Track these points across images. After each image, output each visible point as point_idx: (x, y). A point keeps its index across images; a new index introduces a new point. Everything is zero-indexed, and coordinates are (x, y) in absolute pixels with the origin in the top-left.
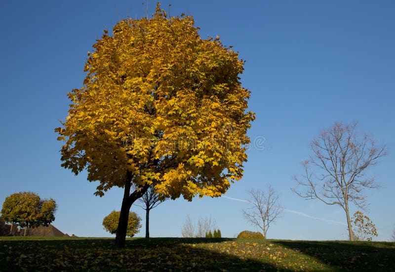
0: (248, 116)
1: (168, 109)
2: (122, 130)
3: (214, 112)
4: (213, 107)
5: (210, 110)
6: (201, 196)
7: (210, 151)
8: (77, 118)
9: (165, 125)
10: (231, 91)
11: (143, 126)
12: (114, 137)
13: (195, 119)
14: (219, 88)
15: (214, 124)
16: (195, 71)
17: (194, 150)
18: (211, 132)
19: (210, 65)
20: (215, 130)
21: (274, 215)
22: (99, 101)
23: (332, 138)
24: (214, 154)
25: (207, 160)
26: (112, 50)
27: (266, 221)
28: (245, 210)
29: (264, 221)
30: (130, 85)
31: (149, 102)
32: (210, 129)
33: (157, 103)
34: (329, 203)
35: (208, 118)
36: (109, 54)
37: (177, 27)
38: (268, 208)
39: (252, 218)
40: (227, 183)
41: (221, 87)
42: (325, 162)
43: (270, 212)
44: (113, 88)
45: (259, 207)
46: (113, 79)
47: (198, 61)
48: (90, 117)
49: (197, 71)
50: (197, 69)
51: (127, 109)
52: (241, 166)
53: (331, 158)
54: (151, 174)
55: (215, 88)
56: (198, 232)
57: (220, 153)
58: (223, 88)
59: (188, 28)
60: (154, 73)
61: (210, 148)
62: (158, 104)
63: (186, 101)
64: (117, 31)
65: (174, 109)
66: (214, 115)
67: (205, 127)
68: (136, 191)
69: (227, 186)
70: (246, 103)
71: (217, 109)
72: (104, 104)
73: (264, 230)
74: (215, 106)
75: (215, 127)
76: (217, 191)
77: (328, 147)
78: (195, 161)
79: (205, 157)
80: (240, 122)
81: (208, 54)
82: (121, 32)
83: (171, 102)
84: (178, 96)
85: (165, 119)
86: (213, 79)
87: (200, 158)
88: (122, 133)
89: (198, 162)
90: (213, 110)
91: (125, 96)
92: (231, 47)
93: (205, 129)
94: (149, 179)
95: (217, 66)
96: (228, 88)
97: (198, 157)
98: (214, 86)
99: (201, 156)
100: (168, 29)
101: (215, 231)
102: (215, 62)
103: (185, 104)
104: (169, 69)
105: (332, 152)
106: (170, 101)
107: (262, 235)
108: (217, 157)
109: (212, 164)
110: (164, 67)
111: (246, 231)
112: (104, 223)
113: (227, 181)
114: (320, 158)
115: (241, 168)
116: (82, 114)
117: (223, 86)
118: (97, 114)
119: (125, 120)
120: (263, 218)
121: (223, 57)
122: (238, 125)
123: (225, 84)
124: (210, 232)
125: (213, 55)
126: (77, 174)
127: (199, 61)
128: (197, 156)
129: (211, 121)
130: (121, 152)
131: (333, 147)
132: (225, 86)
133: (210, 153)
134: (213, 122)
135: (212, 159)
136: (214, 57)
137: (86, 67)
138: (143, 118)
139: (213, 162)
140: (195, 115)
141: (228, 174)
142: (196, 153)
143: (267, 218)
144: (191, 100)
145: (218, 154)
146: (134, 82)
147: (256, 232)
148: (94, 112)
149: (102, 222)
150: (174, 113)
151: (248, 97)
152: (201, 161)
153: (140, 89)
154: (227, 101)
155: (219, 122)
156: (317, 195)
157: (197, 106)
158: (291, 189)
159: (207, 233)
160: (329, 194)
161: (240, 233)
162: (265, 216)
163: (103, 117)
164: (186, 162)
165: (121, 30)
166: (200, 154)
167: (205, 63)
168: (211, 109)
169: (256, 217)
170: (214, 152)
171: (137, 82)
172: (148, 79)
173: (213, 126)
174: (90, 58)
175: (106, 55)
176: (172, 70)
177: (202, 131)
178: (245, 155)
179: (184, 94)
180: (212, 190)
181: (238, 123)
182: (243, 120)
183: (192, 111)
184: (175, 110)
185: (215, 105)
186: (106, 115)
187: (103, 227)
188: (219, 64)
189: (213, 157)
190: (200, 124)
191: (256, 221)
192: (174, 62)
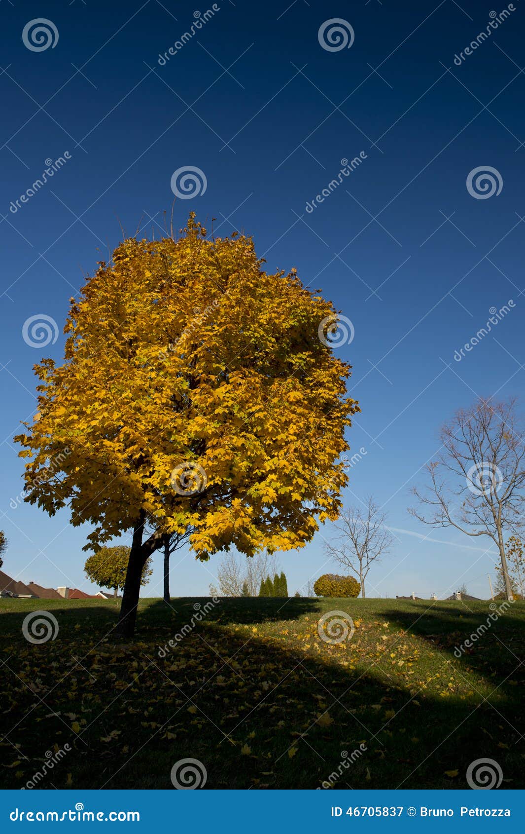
0: (347, 406)
1: (214, 405)
2: (133, 443)
3: (293, 407)
4: (292, 399)
5: (287, 404)
6: (270, 551)
7: (287, 475)
8: (54, 418)
9: (210, 432)
10: (318, 365)
11: (170, 433)
12: (119, 455)
13: (261, 422)
14: (297, 360)
15: (293, 428)
16: (259, 336)
17: (259, 474)
18: (287, 443)
19: (284, 325)
20: (295, 438)
21: (377, 550)
22: (91, 388)
23: (474, 424)
24: (294, 481)
25: (282, 491)
26: (114, 297)
27: (364, 560)
28: (328, 542)
29: (360, 560)
30: (146, 359)
31: (181, 391)
32: (287, 437)
33: (195, 394)
34: (471, 533)
35: (283, 419)
36: (109, 304)
37: (225, 257)
38: (367, 537)
39: (341, 556)
40: (313, 525)
41: (300, 358)
42: (463, 465)
43: (371, 545)
44: (116, 366)
45: (352, 535)
46: (117, 349)
47: (263, 318)
48: (76, 417)
49: (263, 336)
50: (262, 333)
51: (142, 404)
52: (338, 495)
53: (474, 457)
54: (184, 517)
55: (290, 360)
56: (246, 575)
57: (305, 479)
58: (305, 360)
59: (245, 258)
60: (188, 340)
61: (287, 472)
62: (197, 397)
63: (247, 391)
64: (119, 258)
65: (225, 404)
66: (294, 412)
67: (278, 433)
68: (153, 536)
69: (312, 529)
70: (343, 384)
71: (298, 402)
72: (102, 394)
73: (361, 575)
74: (295, 397)
75: (295, 434)
76: (297, 540)
77: (468, 438)
78: (261, 493)
79: (278, 484)
80: (333, 416)
81: (279, 304)
82: (127, 259)
83: (220, 392)
84: (231, 381)
85: (209, 420)
86: (287, 345)
87: (269, 486)
88: (135, 447)
89: (267, 495)
90: (291, 403)
91: (139, 382)
92: (318, 291)
93: (279, 438)
94: (180, 525)
95: (296, 324)
96: (313, 360)
97: (266, 486)
98: (289, 357)
99: (270, 482)
100: (210, 259)
101: (276, 576)
102: (292, 317)
103: (246, 397)
104: (216, 335)
105: (474, 448)
106: (217, 390)
107: (356, 581)
108: (299, 487)
109: (291, 497)
110: (207, 331)
111: (328, 575)
112: (87, 569)
113: (314, 520)
114: (455, 457)
115: (337, 498)
116: (62, 411)
117: (304, 357)
118: (88, 412)
119: (138, 424)
120: (358, 555)
121: (305, 309)
122: (329, 422)
123: (307, 354)
124: (268, 578)
125: (288, 305)
126: (52, 513)
127: (265, 317)
128: (263, 484)
129: (287, 423)
130: (132, 481)
131: (476, 439)
132: (308, 356)
133: (287, 480)
134: (292, 425)
135: (291, 488)
136: (290, 309)
137: (68, 326)
138: (170, 419)
139: (292, 494)
140: (261, 415)
141: (314, 507)
142: (262, 478)
143: (365, 555)
144: (254, 389)
145: (301, 481)
146: (153, 355)
147: (346, 576)
148: (84, 409)
149: (84, 566)
150: (224, 412)
151: (347, 375)
152: (272, 493)
153: (164, 367)
154: (312, 381)
155: (301, 424)
156: (451, 519)
157: (265, 399)
158: (408, 510)
159: (262, 581)
160: (472, 518)
161: (319, 578)
162: (362, 552)
163: (100, 418)
164: (244, 494)
165: (127, 256)
166: (268, 480)
167: (277, 321)
168: (288, 401)
169: (348, 553)
170: (294, 477)
171: (157, 353)
172: (178, 349)
173: (291, 431)
174: (75, 308)
175: (104, 306)
176: (221, 336)
177: (274, 442)
178: (345, 476)
179: (242, 378)
180: (290, 538)
181: (329, 418)
182: (338, 412)
183: (258, 407)
184: (227, 406)
185: (294, 395)
186: (106, 414)
187: (86, 573)
188: (299, 321)
189: (291, 485)
190: (270, 430)
191: (346, 560)
192: (224, 324)
